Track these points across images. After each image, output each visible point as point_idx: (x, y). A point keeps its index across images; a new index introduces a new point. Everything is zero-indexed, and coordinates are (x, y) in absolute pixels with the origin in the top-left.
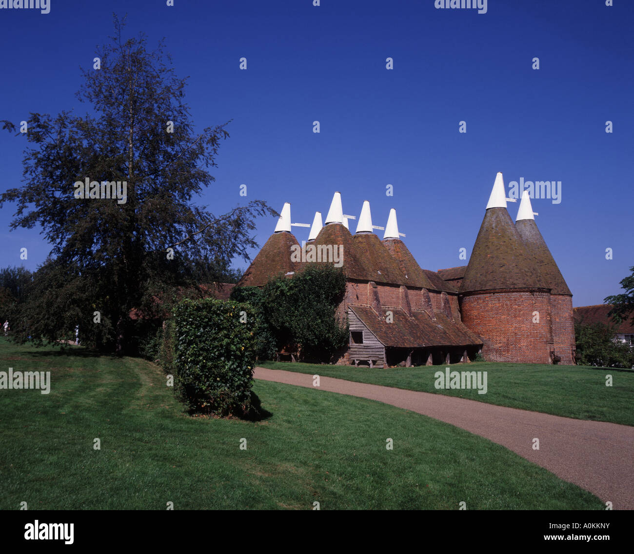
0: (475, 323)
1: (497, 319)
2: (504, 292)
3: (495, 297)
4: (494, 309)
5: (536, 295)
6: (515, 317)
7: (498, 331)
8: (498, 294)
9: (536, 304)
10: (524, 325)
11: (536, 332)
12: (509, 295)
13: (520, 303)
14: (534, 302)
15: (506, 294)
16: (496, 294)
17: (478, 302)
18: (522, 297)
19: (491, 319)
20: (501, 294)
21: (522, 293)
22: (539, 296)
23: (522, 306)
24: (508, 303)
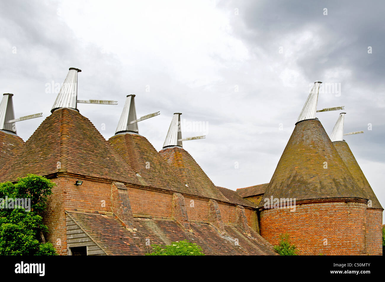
0: (276, 236)
1: (302, 231)
2: (313, 203)
3: (301, 209)
4: (299, 220)
5: (352, 205)
6: (325, 228)
7: (303, 243)
8: (306, 205)
9: (351, 214)
10: (336, 236)
11: (348, 242)
12: (319, 206)
13: (332, 214)
14: (349, 212)
15: (316, 205)
16: (303, 206)
17: (280, 215)
18: (335, 207)
19: (295, 231)
20: (310, 205)
21: (335, 204)
22: (355, 206)
23: (335, 216)
24: (318, 213)
